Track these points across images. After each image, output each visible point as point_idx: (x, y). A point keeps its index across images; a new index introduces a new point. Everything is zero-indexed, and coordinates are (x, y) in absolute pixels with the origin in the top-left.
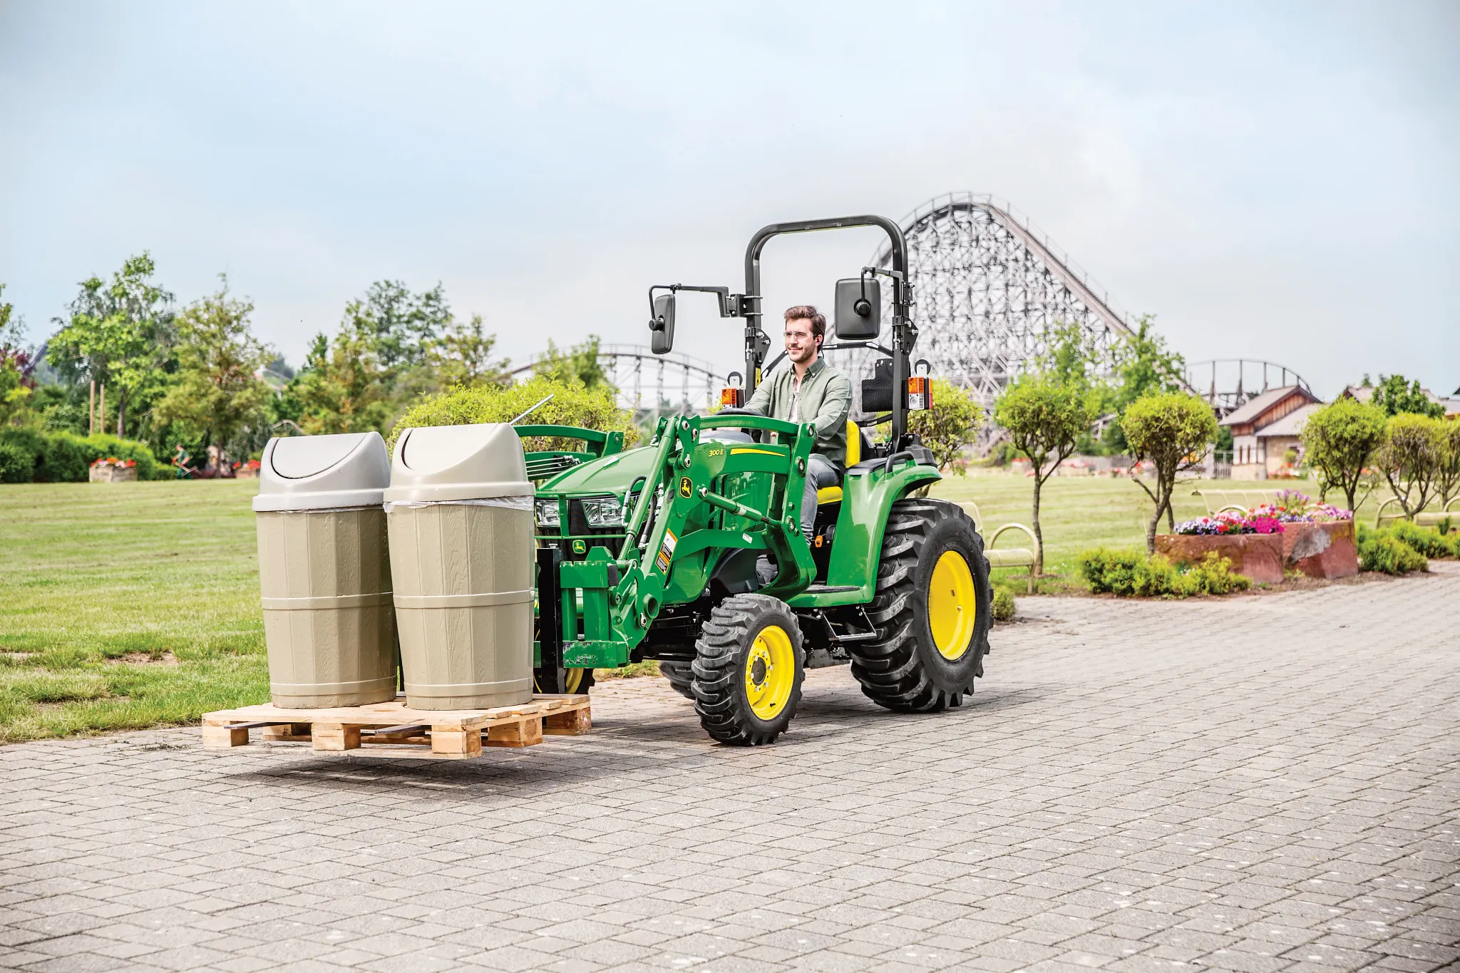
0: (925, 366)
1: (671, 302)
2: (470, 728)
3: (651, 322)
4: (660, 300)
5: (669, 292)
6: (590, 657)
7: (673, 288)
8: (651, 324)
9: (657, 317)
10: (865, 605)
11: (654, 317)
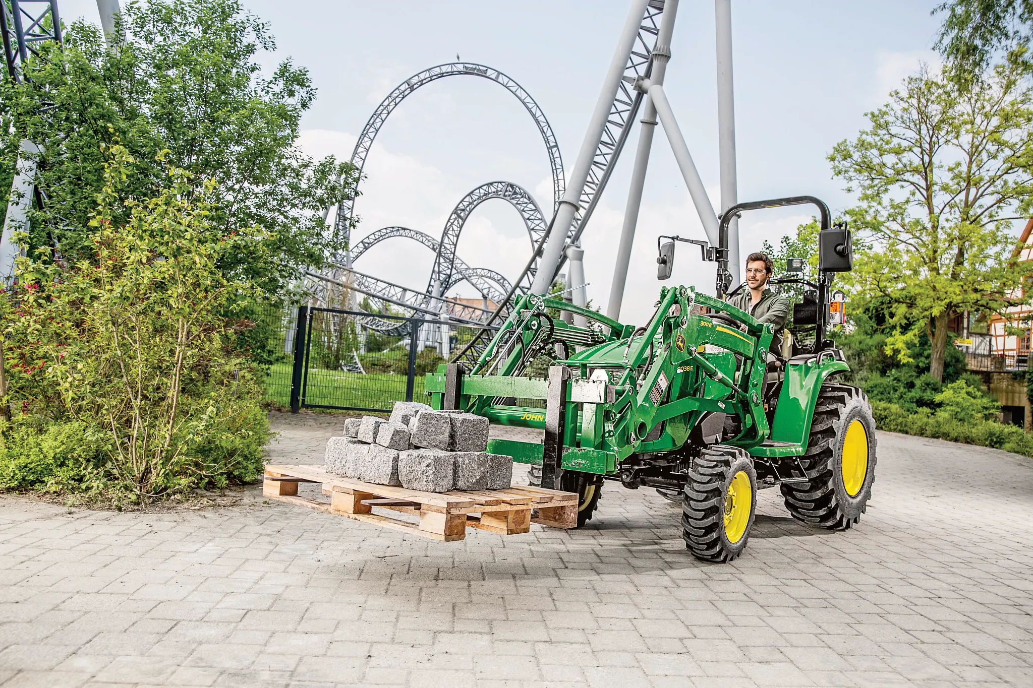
0: (841, 295)
1: (672, 246)
2: (454, 512)
3: (658, 258)
4: (664, 246)
5: (670, 240)
6: (583, 462)
7: (673, 238)
8: (658, 260)
9: (662, 256)
10: (799, 457)
11: (660, 255)
